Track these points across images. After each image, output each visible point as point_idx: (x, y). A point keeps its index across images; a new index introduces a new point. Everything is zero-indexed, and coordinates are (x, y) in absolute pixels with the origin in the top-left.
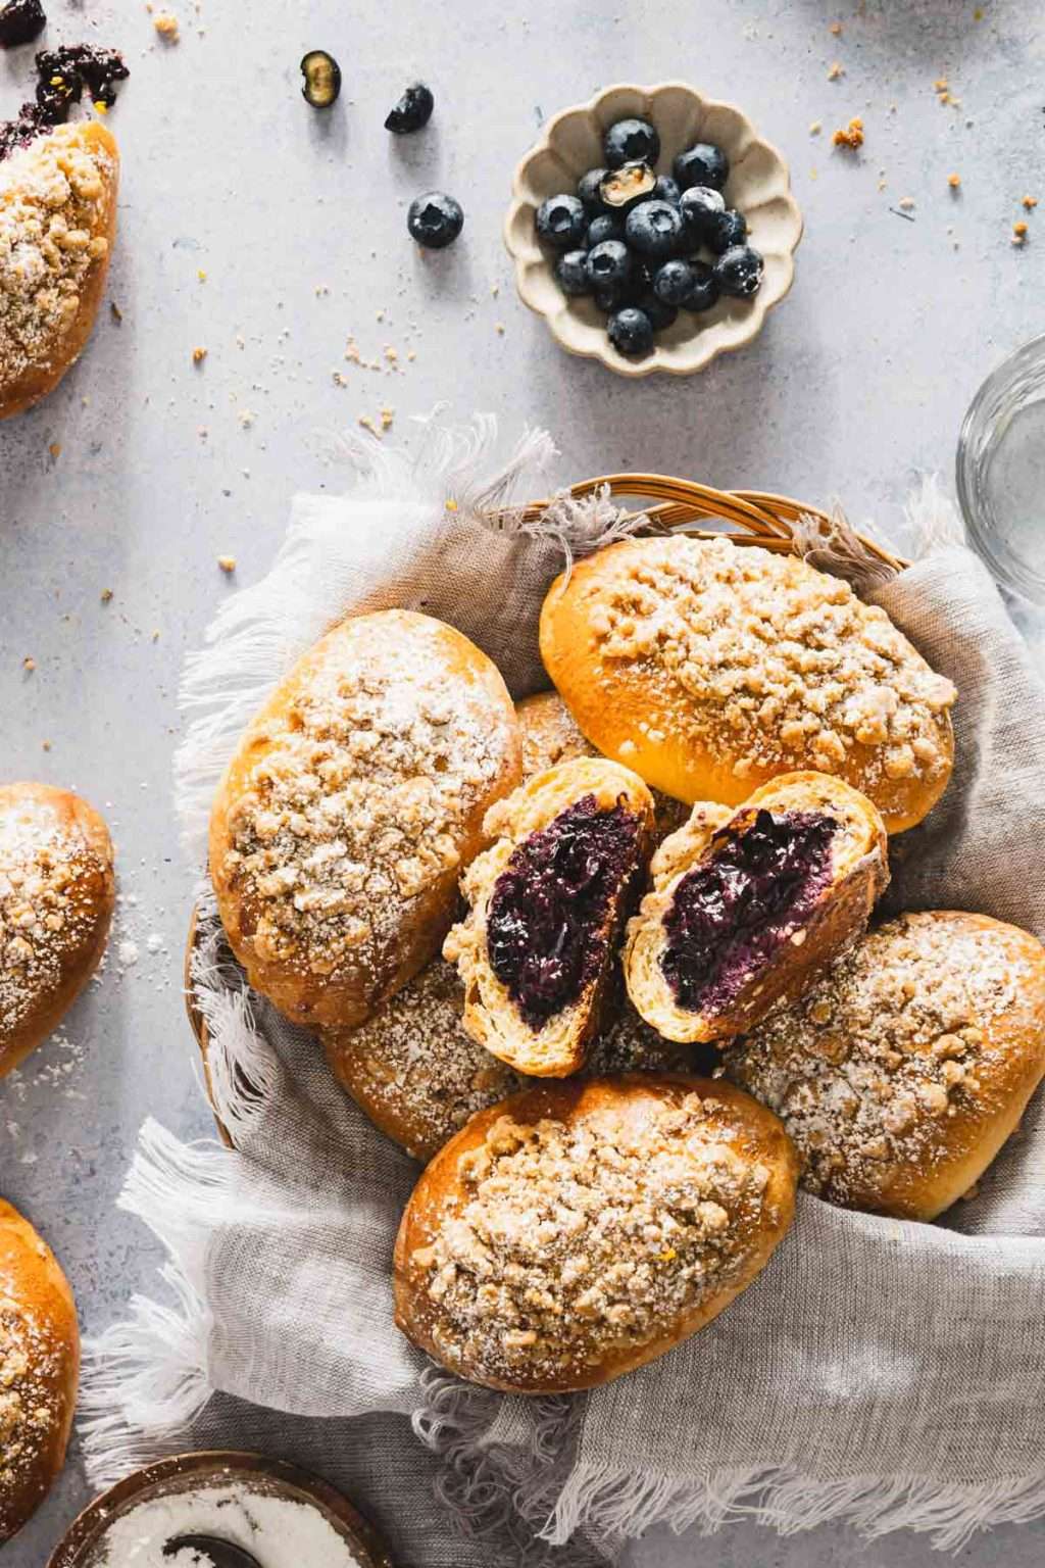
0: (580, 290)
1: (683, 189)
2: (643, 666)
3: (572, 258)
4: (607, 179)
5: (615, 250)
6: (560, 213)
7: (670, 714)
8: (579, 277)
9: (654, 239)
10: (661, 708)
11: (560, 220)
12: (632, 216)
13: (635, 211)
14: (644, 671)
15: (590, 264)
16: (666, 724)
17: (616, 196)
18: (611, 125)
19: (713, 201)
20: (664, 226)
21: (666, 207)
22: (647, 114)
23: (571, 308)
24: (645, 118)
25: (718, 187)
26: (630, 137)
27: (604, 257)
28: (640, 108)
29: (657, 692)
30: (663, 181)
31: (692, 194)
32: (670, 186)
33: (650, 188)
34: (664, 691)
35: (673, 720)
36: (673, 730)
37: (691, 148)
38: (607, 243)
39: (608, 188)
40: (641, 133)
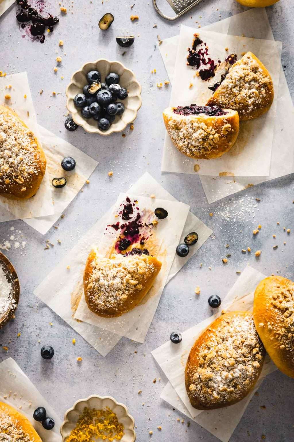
0: (89, 116)
1: (109, 86)
2: (278, 311)
3: (86, 109)
4: (90, 87)
5: (96, 105)
6: (80, 99)
7: (276, 325)
8: (88, 114)
9: (104, 100)
10: (276, 322)
11: (80, 100)
12: (98, 95)
13: (98, 94)
14: (278, 312)
15: (90, 110)
16: (274, 326)
17: (93, 91)
18: (87, 74)
19: (117, 87)
20: (106, 96)
21: (106, 91)
22: (96, 68)
23: (87, 122)
24: (96, 70)
25: (118, 83)
26: (93, 75)
27: (93, 107)
28: (94, 67)
29: (277, 319)
30: (104, 84)
31: (111, 86)
32: (106, 85)
33: (101, 87)
34: (279, 320)
35: (277, 327)
36: (274, 329)
37: (109, 74)
38: (93, 104)
39: (90, 90)
40: (95, 74)
